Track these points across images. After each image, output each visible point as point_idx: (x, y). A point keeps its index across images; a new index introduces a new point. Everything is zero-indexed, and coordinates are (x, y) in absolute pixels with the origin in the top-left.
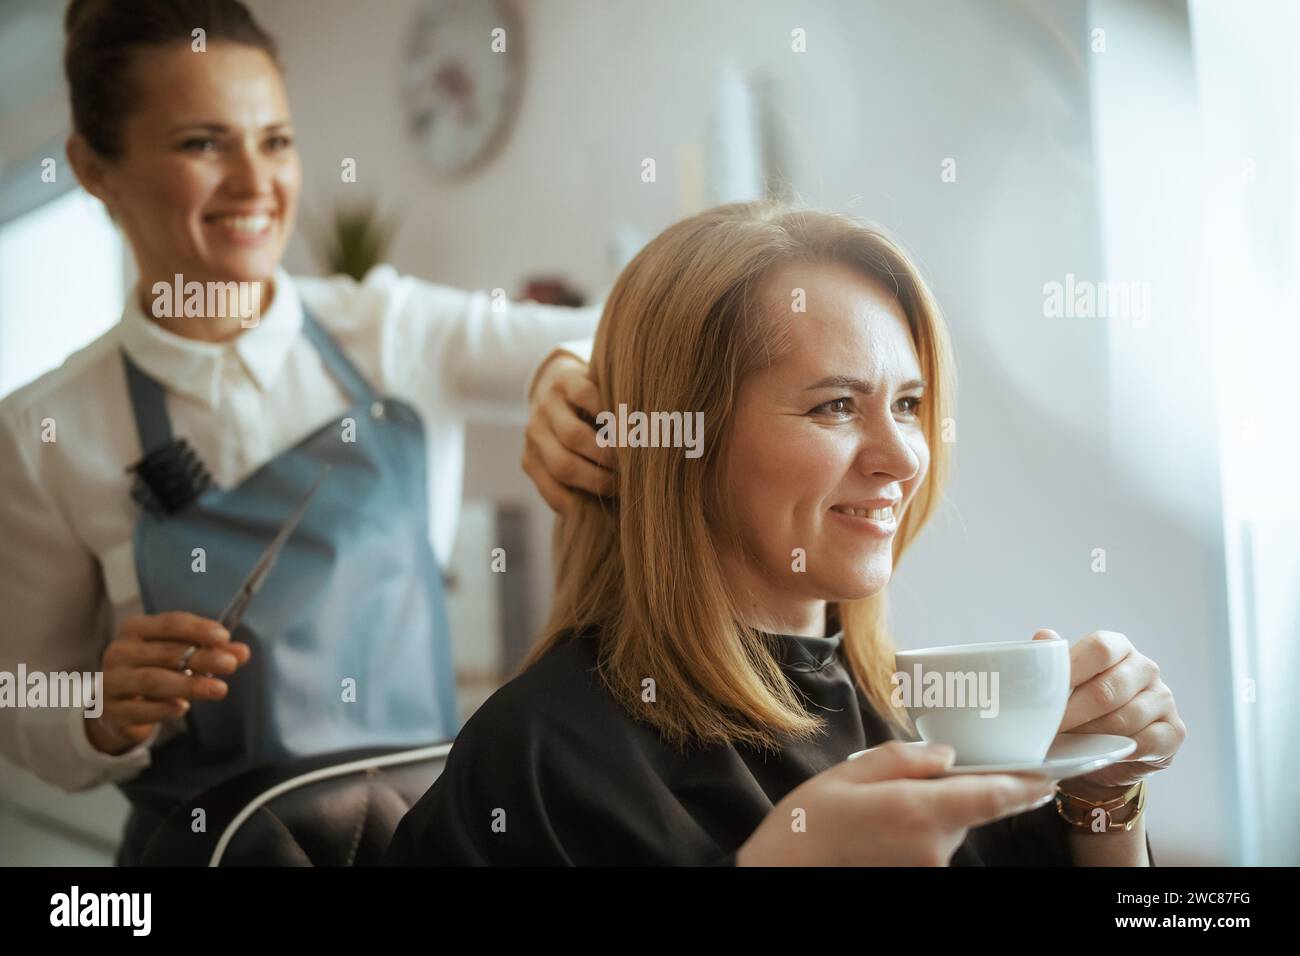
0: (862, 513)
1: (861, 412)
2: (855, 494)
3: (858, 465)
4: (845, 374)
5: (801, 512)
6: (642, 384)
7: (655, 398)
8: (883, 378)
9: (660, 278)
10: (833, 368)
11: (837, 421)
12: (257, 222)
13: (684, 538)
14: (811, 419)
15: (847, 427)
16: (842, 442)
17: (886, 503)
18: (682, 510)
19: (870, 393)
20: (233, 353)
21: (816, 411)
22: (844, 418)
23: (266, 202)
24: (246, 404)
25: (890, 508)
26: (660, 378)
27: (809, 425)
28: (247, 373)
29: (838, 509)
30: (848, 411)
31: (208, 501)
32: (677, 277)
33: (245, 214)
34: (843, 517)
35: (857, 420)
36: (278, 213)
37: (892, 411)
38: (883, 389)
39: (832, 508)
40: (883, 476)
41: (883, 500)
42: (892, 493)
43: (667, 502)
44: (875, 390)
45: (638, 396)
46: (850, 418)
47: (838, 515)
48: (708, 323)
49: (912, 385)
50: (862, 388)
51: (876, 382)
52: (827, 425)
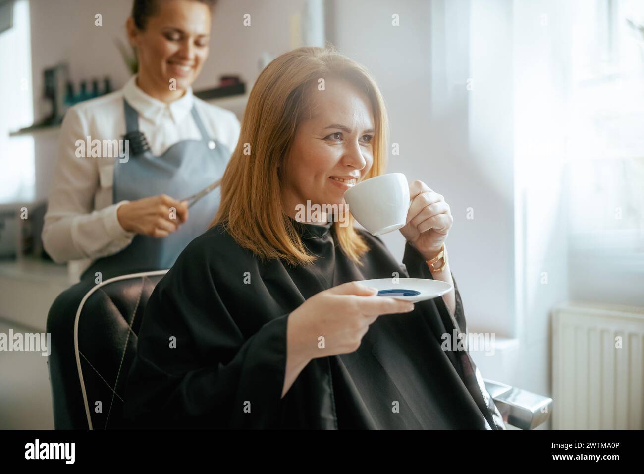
0: (341, 180)
1: (346, 140)
2: (339, 173)
3: (342, 161)
4: (340, 124)
5: (317, 176)
6: (260, 118)
7: (264, 125)
8: (356, 128)
9: (273, 77)
10: (335, 120)
11: (336, 143)
12: (186, 69)
13: (268, 182)
14: (325, 141)
15: (340, 146)
16: (336, 152)
17: (352, 178)
18: (269, 170)
19: (350, 133)
20: (168, 108)
21: (327, 138)
22: (339, 142)
23: (191, 62)
24: (168, 126)
25: (354, 180)
26: (268, 117)
27: (323, 144)
28: (171, 117)
29: (332, 178)
30: (341, 139)
31: (147, 155)
32: (279, 77)
33: (182, 64)
34: (334, 181)
35: (344, 144)
36: (195, 67)
37: (359, 141)
38: (356, 132)
39: (330, 177)
40: (351, 167)
41: (350, 176)
42: (354, 174)
43: (264, 167)
44: (353, 132)
45: (258, 124)
46: (341, 142)
47: (332, 180)
48: (288, 99)
49: (369, 131)
50: (348, 131)
51: (353, 128)
52: (331, 145)
